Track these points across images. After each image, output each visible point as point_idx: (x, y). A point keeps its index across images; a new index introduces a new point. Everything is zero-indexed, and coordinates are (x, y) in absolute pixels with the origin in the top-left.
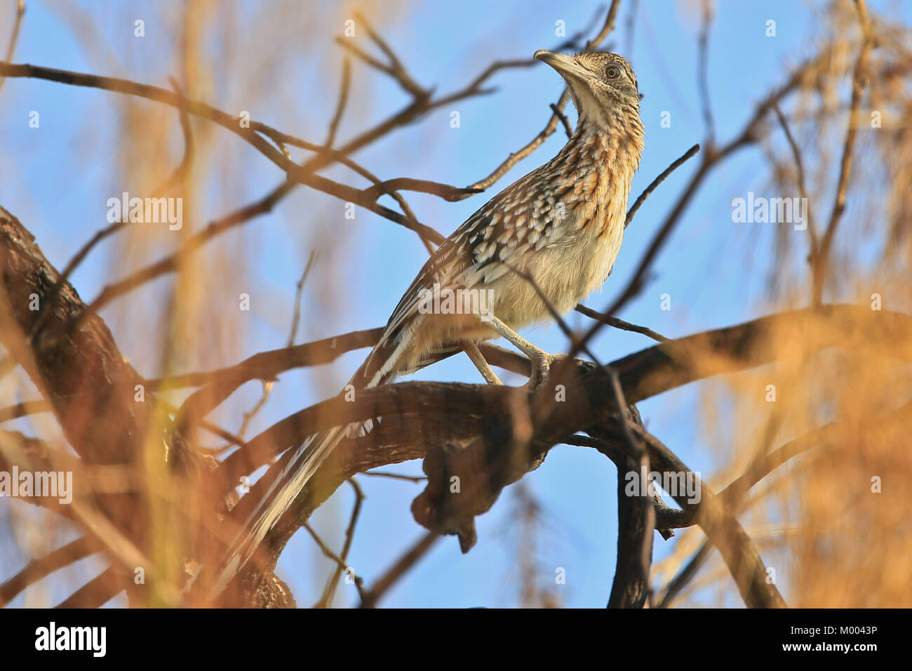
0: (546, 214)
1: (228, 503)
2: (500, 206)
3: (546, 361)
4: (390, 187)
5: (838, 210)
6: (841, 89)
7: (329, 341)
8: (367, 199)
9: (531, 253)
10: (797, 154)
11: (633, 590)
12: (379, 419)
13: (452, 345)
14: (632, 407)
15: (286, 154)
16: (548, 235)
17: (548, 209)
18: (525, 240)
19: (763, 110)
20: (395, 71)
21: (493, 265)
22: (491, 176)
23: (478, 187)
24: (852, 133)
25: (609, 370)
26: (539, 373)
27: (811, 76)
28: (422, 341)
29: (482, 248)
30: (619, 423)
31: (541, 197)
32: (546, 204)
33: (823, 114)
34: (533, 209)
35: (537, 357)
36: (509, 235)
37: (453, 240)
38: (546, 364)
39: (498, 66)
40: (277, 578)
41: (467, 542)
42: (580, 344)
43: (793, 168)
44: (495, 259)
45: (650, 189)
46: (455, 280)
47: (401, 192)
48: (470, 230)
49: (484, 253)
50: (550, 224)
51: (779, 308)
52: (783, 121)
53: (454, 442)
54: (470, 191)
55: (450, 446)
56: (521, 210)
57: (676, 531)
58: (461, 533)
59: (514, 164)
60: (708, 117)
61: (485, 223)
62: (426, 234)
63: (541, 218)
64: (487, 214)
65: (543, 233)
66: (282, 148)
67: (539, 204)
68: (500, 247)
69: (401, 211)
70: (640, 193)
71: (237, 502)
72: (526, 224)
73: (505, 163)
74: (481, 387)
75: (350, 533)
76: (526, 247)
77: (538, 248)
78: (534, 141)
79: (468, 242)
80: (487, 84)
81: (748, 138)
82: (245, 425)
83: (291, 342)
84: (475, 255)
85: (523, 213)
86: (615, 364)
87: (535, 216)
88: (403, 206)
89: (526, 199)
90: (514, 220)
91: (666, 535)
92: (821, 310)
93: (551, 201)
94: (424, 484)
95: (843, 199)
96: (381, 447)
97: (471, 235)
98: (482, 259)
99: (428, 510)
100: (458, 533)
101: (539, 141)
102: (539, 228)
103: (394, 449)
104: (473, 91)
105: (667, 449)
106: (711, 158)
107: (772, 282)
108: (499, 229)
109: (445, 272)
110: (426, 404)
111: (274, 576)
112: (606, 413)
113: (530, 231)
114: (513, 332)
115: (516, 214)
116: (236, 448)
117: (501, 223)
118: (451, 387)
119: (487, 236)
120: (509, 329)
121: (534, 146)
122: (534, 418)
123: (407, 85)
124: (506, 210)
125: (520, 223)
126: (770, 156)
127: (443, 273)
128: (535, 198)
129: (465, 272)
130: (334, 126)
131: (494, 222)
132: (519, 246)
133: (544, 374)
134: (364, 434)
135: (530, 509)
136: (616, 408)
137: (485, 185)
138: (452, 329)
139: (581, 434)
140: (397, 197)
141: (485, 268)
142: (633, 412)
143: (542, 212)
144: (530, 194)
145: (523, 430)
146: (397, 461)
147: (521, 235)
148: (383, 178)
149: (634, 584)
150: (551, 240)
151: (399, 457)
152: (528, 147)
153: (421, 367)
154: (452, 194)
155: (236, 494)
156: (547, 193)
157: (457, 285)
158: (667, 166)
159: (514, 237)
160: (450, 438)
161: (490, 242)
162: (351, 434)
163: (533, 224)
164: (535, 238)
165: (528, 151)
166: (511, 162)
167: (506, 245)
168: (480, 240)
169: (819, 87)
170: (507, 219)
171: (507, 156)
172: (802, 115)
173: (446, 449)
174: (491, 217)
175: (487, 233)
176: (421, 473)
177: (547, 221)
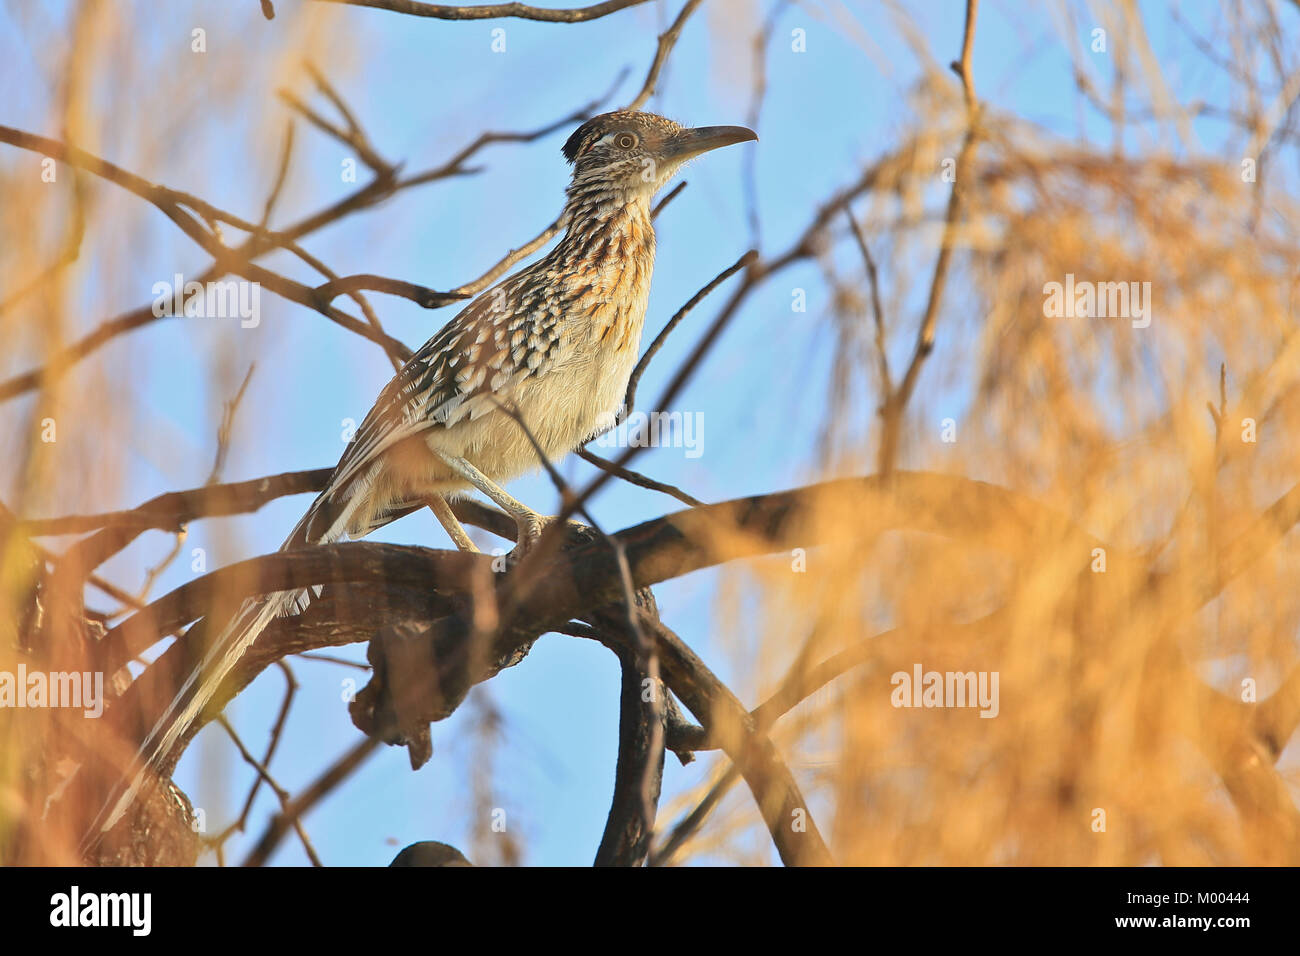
0: (550, 329)
1: (116, 685)
2: (486, 317)
3: (536, 524)
4: (354, 285)
5: (924, 350)
7: (258, 482)
8: (319, 300)
9: (532, 380)
10: (872, 271)
11: (634, 829)
12: (318, 589)
13: (413, 498)
14: (645, 590)
15: (217, 236)
16: (552, 356)
17: (552, 322)
18: (524, 364)
19: (825, 216)
20: (353, 140)
21: (481, 397)
22: (482, 278)
23: (464, 292)
24: (944, 255)
25: (613, 541)
26: (527, 539)
27: (889, 175)
28: (377, 495)
29: (467, 374)
30: (623, 608)
31: (543, 307)
32: (549, 316)
33: (902, 224)
34: (534, 322)
35: (527, 519)
36: (502, 356)
37: (424, 361)
38: (537, 527)
39: (487, 139)
40: (175, 787)
41: (420, 755)
42: (574, 504)
43: (863, 292)
44: (485, 388)
45: (689, 306)
46: (431, 415)
47: (365, 293)
48: (448, 348)
49: (469, 380)
50: (556, 343)
51: (832, 475)
52: (855, 229)
53: (409, 625)
54: (453, 296)
55: (402, 629)
56: (518, 323)
57: (697, 754)
58: (412, 742)
59: (513, 264)
60: (753, 221)
61: (470, 340)
62: (395, 350)
63: (545, 334)
64: (470, 327)
65: (547, 354)
66: (213, 226)
67: (539, 315)
68: (491, 373)
69: (362, 318)
70: (676, 311)
71: (130, 683)
72: (524, 343)
73: (502, 262)
74: (449, 553)
75: (276, 732)
76: (526, 373)
77: (541, 375)
78: (542, 235)
79: (447, 365)
80: (471, 163)
81: (803, 251)
82: (149, 584)
83: (213, 478)
84: (459, 383)
85: (520, 328)
86: (623, 535)
87: (537, 330)
88: (366, 311)
89: (521, 309)
90: (509, 337)
91: (685, 759)
92: (885, 475)
93: (556, 311)
94: (369, 675)
95: (930, 335)
96: (318, 624)
97: (450, 355)
98: (468, 388)
99: (371, 710)
100: (408, 743)
101: (548, 235)
102: (542, 348)
103: (334, 627)
104: (453, 169)
105: (687, 648)
106: (752, 271)
107: (824, 442)
108: (489, 349)
109: (418, 404)
110: (375, 571)
111: (171, 783)
112: (609, 597)
113: (530, 352)
114: (495, 486)
115: (511, 329)
116: (133, 613)
117: (491, 339)
118: (410, 551)
119: (473, 358)
120: (489, 481)
121: (540, 241)
122: (502, 602)
123: (368, 158)
124: (496, 323)
125: (517, 340)
126: (829, 276)
127: (415, 406)
128: (534, 307)
129: (445, 405)
130: (270, 205)
131: (481, 338)
132: (516, 371)
133: (534, 541)
135: (492, 719)
136: (621, 591)
137: (474, 289)
139: (575, 621)
140: (359, 300)
141: (471, 400)
142: (646, 597)
143: (545, 326)
144: (527, 302)
145: (486, 616)
146: (337, 643)
147: (518, 356)
148: (342, 273)
149: (635, 821)
150: (558, 363)
151: (341, 638)
152: (533, 242)
154: (426, 298)
155: (128, 674)
156: (549, 302)
157: (434, 422)
158: (714, 277)
159: (510, 359)
160: (406, 617)
161: (477, 366)
163: (534, 342)
164: (536, 361)
165: (533, 247)
166: (509, 262)
167: (500, 370)
168: (464, 363)
169: (899, 188)
170: (499, 335)
171: (505, 253)
172: (876, 225)
173: (398, 632)
174: (475, 332)
175: (473, 353)
176: (365, 661)
177: (552, 338)
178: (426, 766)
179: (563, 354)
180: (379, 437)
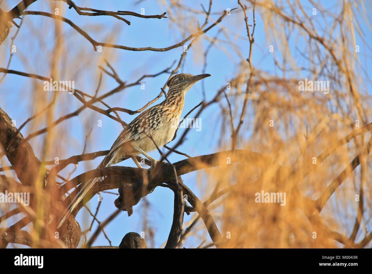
0: (158, 119)
1: (63, 198)
2: (144, 116)
3: (155, 162)
4: (114, 110)
5: (241, 122)
6: (243, 87)
7: (94, 153)
8: (107, 113)
9: (154, 130)
10: (229, 105)
11: (177, 229)
12: (106, 176)
13: (128, 156)
14: (179, 176)
15: (84, 99)
16: (158, 125)
17: (159, 117)
18: (152, 127)
19: (220, 93)
20: (115, 76)
21: (143, 134)
22: (143, 108)
23: (139, 111)
24: (246, 101)
25: (173, 165)
26: (153, 165)
27: (234, 83)
28: (119, 155)
29: (140, 129)
30: (175, 180)
31: (157, 114)
32: (158, 116)
33: (237, 94)
34: (155, 118)
35: (153, 161)
36: (147, 125)
37: (131, 125)
38: (155, 163)
39: (145, 76)
40: (76, 221)
41: (130, 213)
42: (164, 157)
43: (228, 109)
44: (143, 132)
45: (188, 114)
46: (131, 137)
47: (117, 111)
48: (136, 123)
49: (140, 130)
50: (159, 122)
51: (221, 150)
52: (226, 96)
53: (128, 184)
54: (136, 112)
55: (126, 185)
56: (151, 118)
57: (191, 213)
58: (128, 210)
59: (150, 105)
60: (204, 94)
61: (140, 121)
62: (124, 124)
63: (157, 120)
64: (141, 118)
65: (157, 125)
66: (83, 97)
67: (156, 116)
68: (145, 128)
69: (116, 117)
70: (186, 115)
71: (66, 198)
72: (152, 122)
73: (147, 104)
74: (136, 168)
75: (98, 209)
76: (153, 129)
77: (156, 129)
78: (156, 98)
79: (135, 126)
80: (141, 82)
81: (215, 100)
82: (69, 176)
83: (83, 153)
84: (138, 131)
85: (152, 119)
86: (175, 164)
87: (155, 119)
88: (117, 115)
89: (152, 114)
90: (149, 121)
91: (188, 214)
92: (233, 150)
93: (160, 115)
94: (119, 196)
95: (243, 119)
96: (107, 184)
97: (136, 124)
98: (140, 132)
99: (119, 203)
100: (127, 210)
101: (157, 98)
102: (156, 123)
103: (111, 185)
104: (137, 83)
105: (189, 189)
106: (203, 105)
107: (220, 142)
108: (145, 123)
109: (129, 135)
110: (120, 173)
111: (75, 220)
112: (172, 178)
113: (154, 124)
114: (146, 153)
115: (150, 119)
116: (66, 183)
117: (145, 121)
118: (128, 168)
119: (141, 125)
120: (145, 153)
121: (155, 100)
122: (149, 178)
123: (119, 81)
124: (147, 117)
125: (151, 121)
126: (221, 106)
127: (128, 135)
128: (155, 114)
129: (134, 135)
130: (97, 91)
131: (143, 121)
132: (150, 128)
133: (155, 166)
134: (102, 181)
135: (147, 204)
136: (175, 177)
137: (141, 110)
138: (128, 152)
139: (164, 183)
140: (116, 113)
141: (140, 134)
142: (180, 178)
143: (157, 119)
144: (153, 113)
145: (146, 181)
146: (112, 189)
147: (151, 125)
148: (112, 107)
149: (178, 227)
150: (160, 127)
151: (112, 188)
152: (154, 100)
153: (119, 162)
154: (131, 113)
155: (65, 196)
156: (158, 113)
157: (132, 139)
158: (194, 108)
159: (149, 126)
160: (127, 183)
161: (142, 127)
162: (98, 180)
163: (155, 122)
164: (155, 126)
165: (154, 101)
166: (148, 105)
167: (147, 128)
168: (139, 126)
169: (236, 86)
170: (147, 120)
171: (148, 102)
172: (231, 95)
173: (125, 186)
174: (142, 119)
175: (141, 124)
176: (118, 193)
177: (159, 121)
178: (131, 215)
179: (161, 125)
180: (120, 142)
